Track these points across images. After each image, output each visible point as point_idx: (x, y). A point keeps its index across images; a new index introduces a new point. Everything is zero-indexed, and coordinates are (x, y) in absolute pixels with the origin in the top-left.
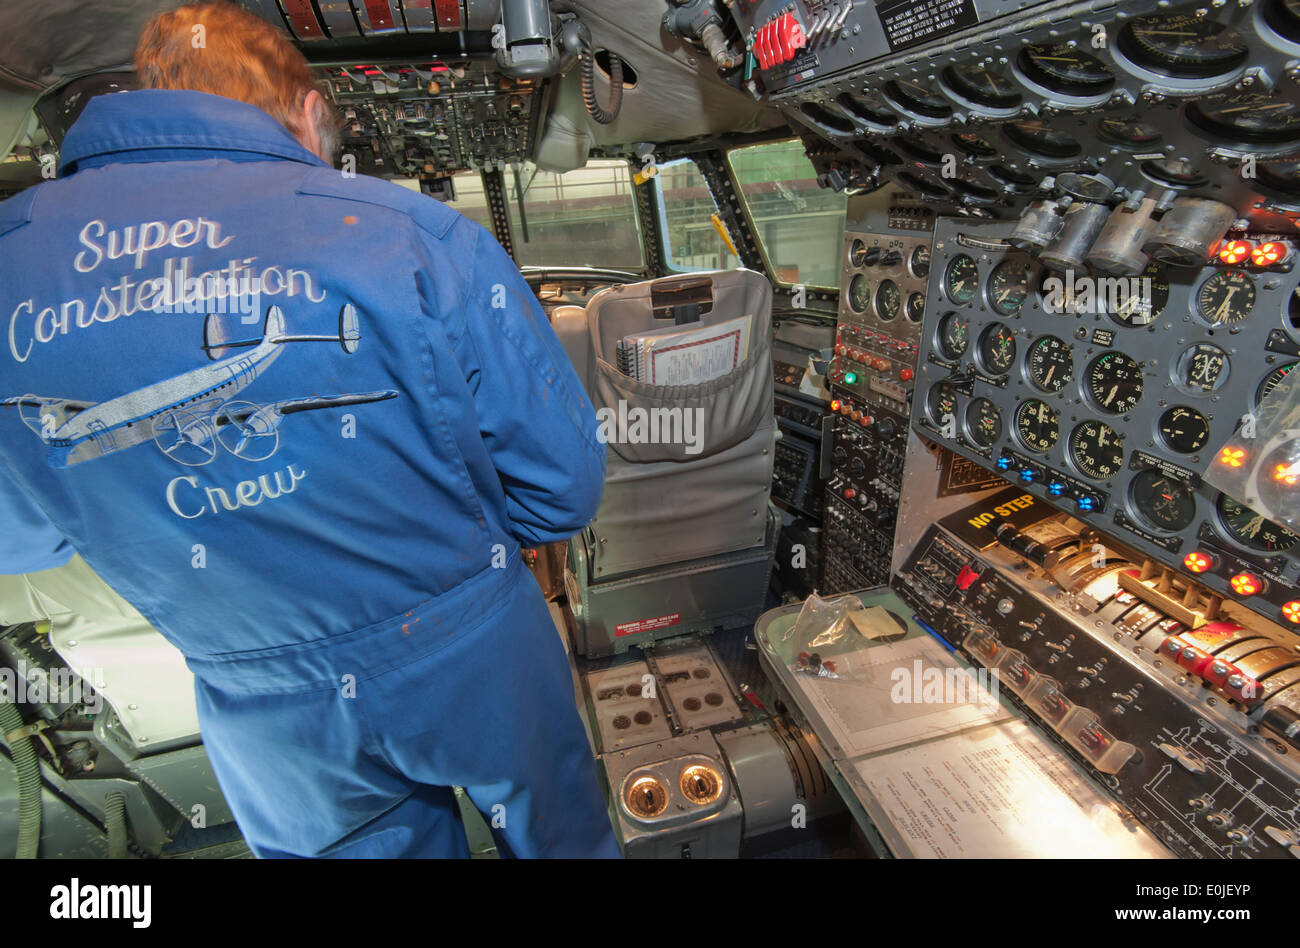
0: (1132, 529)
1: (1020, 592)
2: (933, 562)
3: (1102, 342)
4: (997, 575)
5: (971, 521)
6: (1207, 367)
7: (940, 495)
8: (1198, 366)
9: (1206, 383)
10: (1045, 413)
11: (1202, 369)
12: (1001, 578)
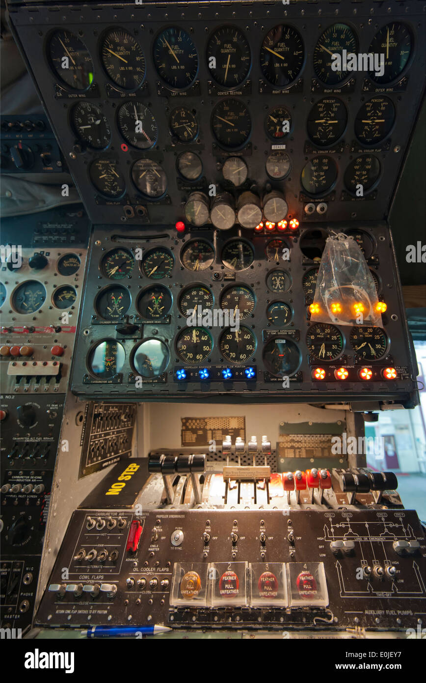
0: (276, 379)
1: (183, 516)
2: (88, 550)
3: (230, 278)
4: (158, 516)
5: (107, 494)
6: (278, 282)
7: (81, 475)
8: (274, 283)
9: (280, 289)
10: (197, 336)
11: (276, 284)
12: (162, 516)
